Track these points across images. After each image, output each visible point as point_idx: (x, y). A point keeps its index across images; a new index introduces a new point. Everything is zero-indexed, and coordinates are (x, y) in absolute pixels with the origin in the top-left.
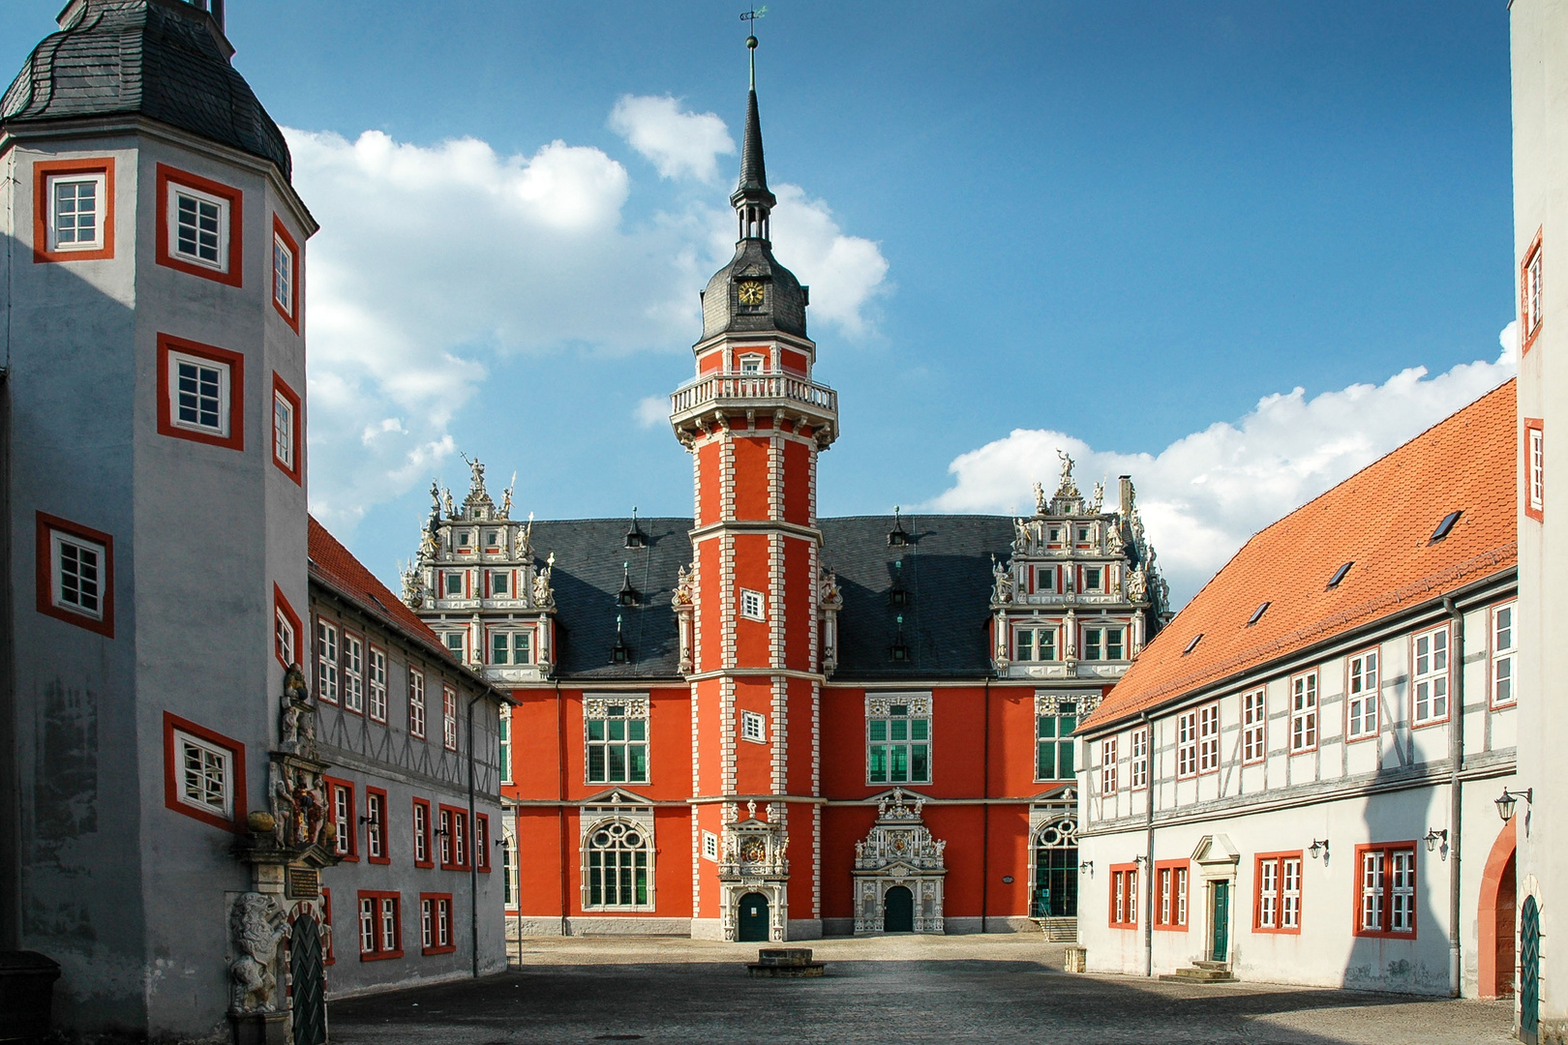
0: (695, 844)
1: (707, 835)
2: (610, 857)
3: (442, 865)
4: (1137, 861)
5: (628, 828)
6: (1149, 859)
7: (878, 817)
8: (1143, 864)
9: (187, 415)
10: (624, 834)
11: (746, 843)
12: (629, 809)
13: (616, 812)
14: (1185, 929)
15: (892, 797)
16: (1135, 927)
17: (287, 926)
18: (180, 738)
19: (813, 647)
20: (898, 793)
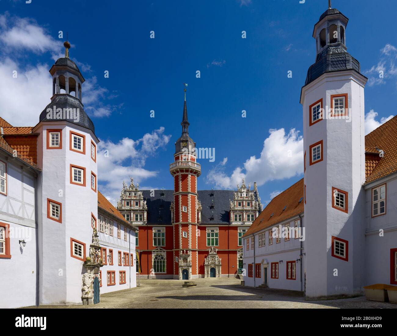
0: (174, 259)
1: (176, 257)
2: (158, 262)
3: (124, 265)
4: (252, 264)
5: (161, 256)
6: (254, 263)
7: (209, 253)
8: (253, 264)
9: (75, 180)
10: (161, 257)
11: (184, 259)
12: (161, 252)
13: (159, 252)
14: (260, 277)
15: (211, 249)
16: (252, 277)
17: (93, 279)
18: (74, 243)
19: (196, 218)
20: (213, 248)
